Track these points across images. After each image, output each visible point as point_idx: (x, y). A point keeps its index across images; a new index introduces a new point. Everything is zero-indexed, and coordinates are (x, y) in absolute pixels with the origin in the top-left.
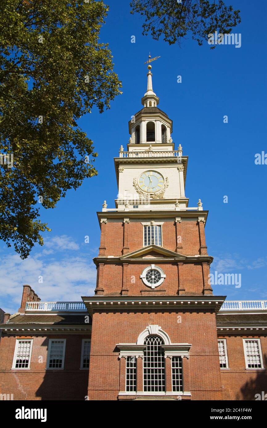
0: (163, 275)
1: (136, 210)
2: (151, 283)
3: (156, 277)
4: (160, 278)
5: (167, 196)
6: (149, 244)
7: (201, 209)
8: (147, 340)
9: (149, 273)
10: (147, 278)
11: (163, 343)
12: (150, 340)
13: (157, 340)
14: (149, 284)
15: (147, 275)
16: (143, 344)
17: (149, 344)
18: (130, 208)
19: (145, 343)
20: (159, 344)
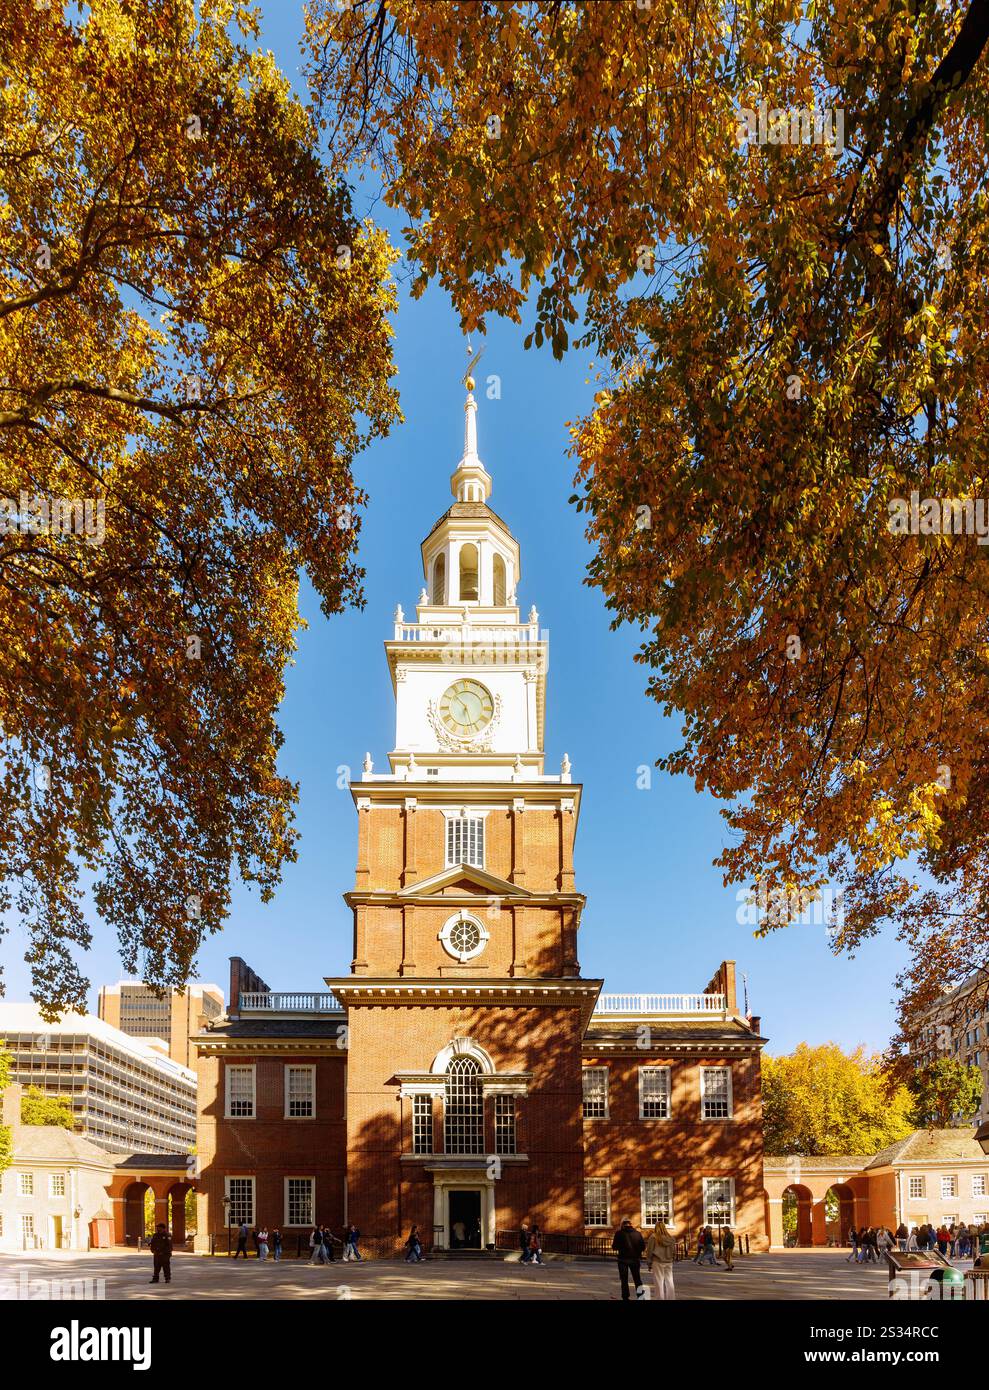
0: (484, 934)
1: (432, 778)
2: (461, 949)
3: (470, 937)
4: (477, 941)
5: (499, 746)
6: (458, 860)
7: (567, 779)
8: (451, 1064)
9: (456, 928)
10: (453, 940)
11: (480, 1071)
12: (457, 1064)
13: (470, 1064)
14: (455, 953)
15: (453, 934)
16: (443, 1072)
17: (454, 1072)
18: (419, 774)
19: (448, 1071)
20: (473, 1072)
